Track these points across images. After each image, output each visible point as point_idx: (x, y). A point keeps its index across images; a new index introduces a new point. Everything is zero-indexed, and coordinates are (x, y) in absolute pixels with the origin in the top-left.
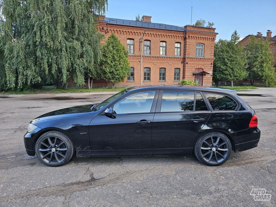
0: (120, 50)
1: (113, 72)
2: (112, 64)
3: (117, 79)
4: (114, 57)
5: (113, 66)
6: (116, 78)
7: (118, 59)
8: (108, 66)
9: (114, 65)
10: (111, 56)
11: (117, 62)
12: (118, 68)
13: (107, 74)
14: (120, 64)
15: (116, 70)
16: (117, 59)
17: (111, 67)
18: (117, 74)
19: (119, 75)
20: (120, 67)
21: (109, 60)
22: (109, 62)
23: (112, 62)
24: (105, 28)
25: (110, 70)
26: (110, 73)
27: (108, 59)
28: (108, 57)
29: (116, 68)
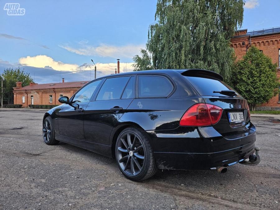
0: (261, 64)
1: (250, 90)
2: (249, 82)
3: (257, 98)
4: (252, 72)
5: (250, 84)
6: (255, 97)
7: (258, 75)
8: (243, 84)
9: (252, 83)
10: (249, 72)
11: (255, 78)
12: (258, 85)
13: (242, 93)
14: (260, 81)
15: (255, 89)
16: (256, 74)
17: (248, 85)
18: (256, 93)
19: (258, 94)
20: (260, 84)
21: (245, 77)
22: (244, 79)
23: (249, 79)
24: (246, 43)
25: (246, 89)
26: (246, 91)
27: (243, 76)
28: (243, 73)
29: (255, 85)
